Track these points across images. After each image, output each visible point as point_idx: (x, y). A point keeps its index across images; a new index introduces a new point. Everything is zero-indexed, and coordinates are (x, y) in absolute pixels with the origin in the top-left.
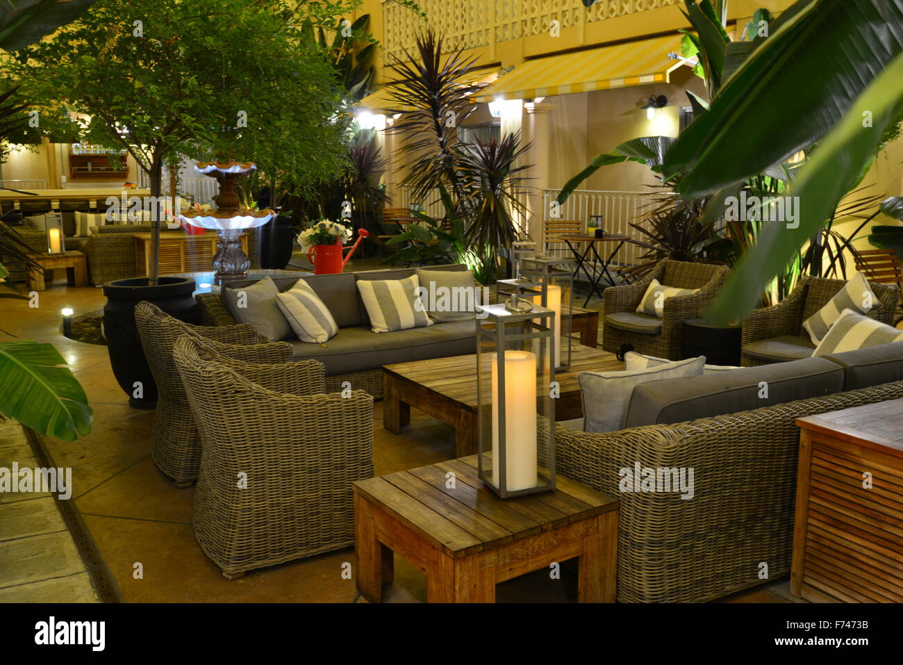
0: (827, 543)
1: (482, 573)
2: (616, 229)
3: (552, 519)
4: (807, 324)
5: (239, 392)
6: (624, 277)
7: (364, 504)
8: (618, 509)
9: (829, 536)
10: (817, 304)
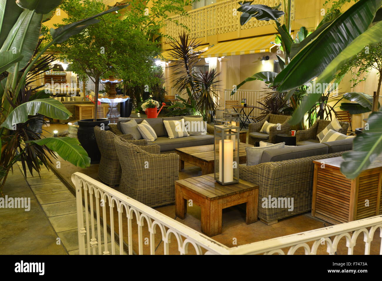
0: (322, 199)
1: (218, 205)
2: (251, 104)
3: (239, 190)
4: (318, 136)
5: (138, 153)
6: (254, 121)
7: (179, 188)
8: (258, 188)
9: (323, 197)
10: (321, 129)
